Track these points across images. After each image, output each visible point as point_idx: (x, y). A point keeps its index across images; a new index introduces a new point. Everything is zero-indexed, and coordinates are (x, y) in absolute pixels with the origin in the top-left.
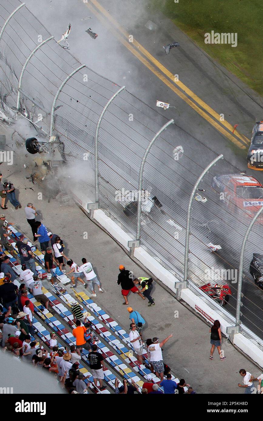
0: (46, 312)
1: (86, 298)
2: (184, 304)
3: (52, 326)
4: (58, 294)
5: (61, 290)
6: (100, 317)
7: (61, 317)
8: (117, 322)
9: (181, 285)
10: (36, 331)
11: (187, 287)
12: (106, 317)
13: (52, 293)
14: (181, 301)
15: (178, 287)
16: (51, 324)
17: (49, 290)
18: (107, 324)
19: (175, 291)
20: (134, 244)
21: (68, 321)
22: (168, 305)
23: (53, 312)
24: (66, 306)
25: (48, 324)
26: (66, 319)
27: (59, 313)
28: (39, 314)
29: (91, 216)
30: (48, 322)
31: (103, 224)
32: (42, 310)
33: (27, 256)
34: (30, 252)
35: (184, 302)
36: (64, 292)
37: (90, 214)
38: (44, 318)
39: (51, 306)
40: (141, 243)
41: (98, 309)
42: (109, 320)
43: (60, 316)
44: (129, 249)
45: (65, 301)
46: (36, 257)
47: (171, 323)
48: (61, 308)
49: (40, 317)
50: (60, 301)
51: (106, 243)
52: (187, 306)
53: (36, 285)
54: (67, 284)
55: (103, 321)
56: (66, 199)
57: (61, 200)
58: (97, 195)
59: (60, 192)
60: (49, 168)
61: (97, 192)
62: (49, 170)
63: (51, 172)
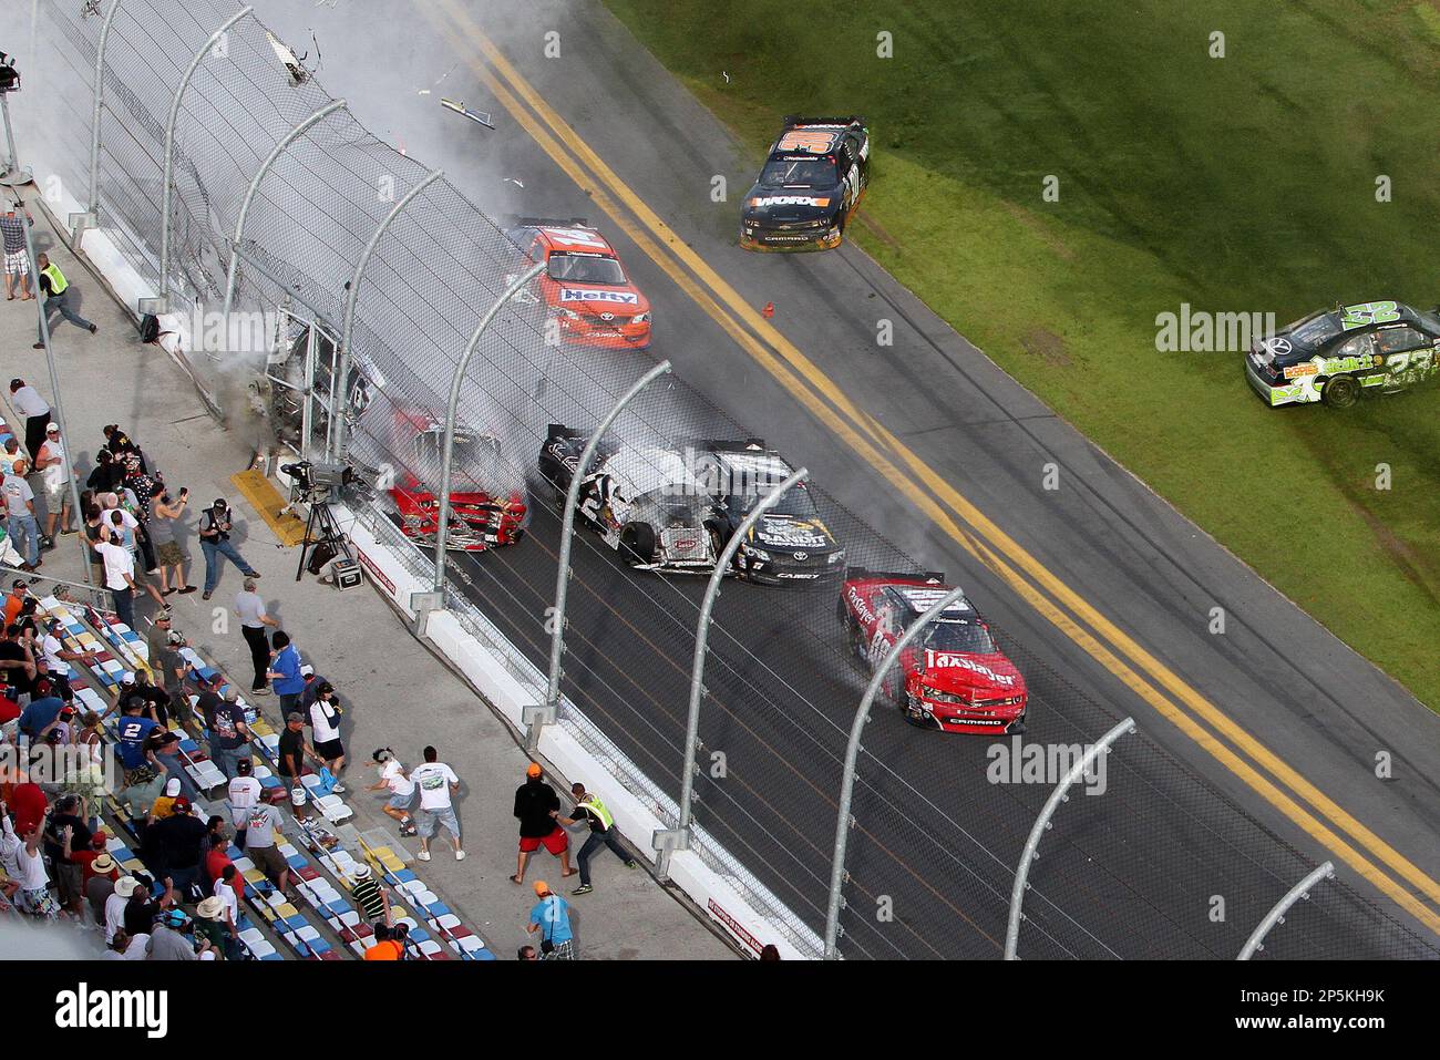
0: (278, 899)
1: (395, 865)
2: (678, 894)
3: (294, 942)
4: (314, 851)
5: (323, 840)
6: (432, 923)
7: (319, 917)
8: (482, 937)
9: (669, 842)
10: (246, 953)
11: (689, 847)
12: (450, 921)
13: (298, 845)
14: (669, 885)
15: (660, 844)
16: (290, 936)
17: (290, 838)
18: (453, 944)
19: (652, 855)
20: (539, 716)
21: (339, 928)
22: (633, 896)
23: (299, 902)
24: (336, 884)
25: (281, 937)
26: (334, 922)
27: (316, 904)
28: (259, 904)
29: (420, 630)
30: (282, 928)
31: (454, 656)
32: (268, 894)
33: (233, 735)
34: (240, 725)
35: (678, 888)
36: (333, 845)
37: (416, 623)
38: (272, 918)
39: (292, 883)
40: (560, 714)
41: (428, 898)
42: (460, 932)
43: (316, 913)
44: (524, 730)
45: (333, 870)
46: (257, 742)
47: (636, 947)
48: (322, 891)
49: (261, 915)
50: (320, 871)
51: (460, 710)
52: (685, 900)
53: (257, 817)
54: (341, 822)
55: (442, 933)
56: (350, 576)
57: (336, 580)
58: (441, 570)
59: (333, 556)
60: (304, 484)
61: (440, 562)
62: (306, 489)
63: (310, 497)
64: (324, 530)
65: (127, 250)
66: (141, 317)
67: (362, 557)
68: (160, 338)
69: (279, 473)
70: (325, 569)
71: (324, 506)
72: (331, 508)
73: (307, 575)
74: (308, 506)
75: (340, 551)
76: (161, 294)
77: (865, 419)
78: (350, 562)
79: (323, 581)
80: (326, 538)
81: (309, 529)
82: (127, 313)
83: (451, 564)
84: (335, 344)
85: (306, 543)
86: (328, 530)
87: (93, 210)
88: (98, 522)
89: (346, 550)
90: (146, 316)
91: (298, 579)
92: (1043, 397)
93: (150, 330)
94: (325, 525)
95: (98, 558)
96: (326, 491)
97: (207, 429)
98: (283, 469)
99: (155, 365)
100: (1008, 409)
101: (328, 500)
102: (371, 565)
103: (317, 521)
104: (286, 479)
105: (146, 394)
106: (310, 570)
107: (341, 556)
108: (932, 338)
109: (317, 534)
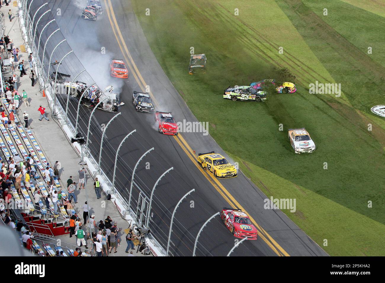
56: (148, 253)
57: (145, 253)
58: (167, 253)
59: (145, 248)
60: (140, 232)
61: (168, 251)
62: (140, 234)
63: (141, 235)
64: (143, 242)
65: (105, 180)
66: (107, 195)
67: (151, 249)
68: (111, 199)
69: (134, 229)
70: (143, 251)
71: (144, 237)
72: (145, 238)
73: (139, 252)
74: (140, 237)
75: (146, 247)
76: (112, 190)
77: (260, 227)
78: (148, 250)
79: (142, 253)
80: (143, 244)
81: (140, 242)
82: (105, 194)
83: (170, 252)
84: (148, 203)
85: (139, 245)
86: (144, 243)
87: (99, 171)
88: (96, 237)
89: (147, 247)
90: (108, 194)
91: (137, 253)
92: (298, 225)
93: (109, 197)
94: (144, 241)
95: (95, 245)
96: (144, 234)
97: (120, 219)
98: (135, 229)
99: (109, 205)
100: (291, 227)
101: (145, 236)
102: (153, 251)
103: (142, 241)
104: (136, 231)
105: (107, 211)
106: (139, 251)
107: (146, 248)
108: (275, 211)
109: (142, 243)
